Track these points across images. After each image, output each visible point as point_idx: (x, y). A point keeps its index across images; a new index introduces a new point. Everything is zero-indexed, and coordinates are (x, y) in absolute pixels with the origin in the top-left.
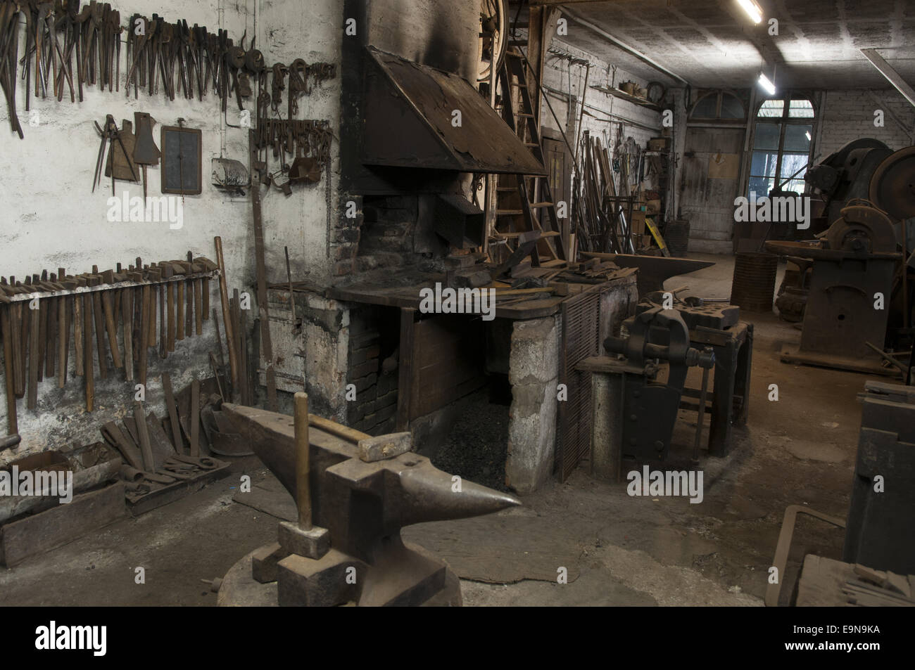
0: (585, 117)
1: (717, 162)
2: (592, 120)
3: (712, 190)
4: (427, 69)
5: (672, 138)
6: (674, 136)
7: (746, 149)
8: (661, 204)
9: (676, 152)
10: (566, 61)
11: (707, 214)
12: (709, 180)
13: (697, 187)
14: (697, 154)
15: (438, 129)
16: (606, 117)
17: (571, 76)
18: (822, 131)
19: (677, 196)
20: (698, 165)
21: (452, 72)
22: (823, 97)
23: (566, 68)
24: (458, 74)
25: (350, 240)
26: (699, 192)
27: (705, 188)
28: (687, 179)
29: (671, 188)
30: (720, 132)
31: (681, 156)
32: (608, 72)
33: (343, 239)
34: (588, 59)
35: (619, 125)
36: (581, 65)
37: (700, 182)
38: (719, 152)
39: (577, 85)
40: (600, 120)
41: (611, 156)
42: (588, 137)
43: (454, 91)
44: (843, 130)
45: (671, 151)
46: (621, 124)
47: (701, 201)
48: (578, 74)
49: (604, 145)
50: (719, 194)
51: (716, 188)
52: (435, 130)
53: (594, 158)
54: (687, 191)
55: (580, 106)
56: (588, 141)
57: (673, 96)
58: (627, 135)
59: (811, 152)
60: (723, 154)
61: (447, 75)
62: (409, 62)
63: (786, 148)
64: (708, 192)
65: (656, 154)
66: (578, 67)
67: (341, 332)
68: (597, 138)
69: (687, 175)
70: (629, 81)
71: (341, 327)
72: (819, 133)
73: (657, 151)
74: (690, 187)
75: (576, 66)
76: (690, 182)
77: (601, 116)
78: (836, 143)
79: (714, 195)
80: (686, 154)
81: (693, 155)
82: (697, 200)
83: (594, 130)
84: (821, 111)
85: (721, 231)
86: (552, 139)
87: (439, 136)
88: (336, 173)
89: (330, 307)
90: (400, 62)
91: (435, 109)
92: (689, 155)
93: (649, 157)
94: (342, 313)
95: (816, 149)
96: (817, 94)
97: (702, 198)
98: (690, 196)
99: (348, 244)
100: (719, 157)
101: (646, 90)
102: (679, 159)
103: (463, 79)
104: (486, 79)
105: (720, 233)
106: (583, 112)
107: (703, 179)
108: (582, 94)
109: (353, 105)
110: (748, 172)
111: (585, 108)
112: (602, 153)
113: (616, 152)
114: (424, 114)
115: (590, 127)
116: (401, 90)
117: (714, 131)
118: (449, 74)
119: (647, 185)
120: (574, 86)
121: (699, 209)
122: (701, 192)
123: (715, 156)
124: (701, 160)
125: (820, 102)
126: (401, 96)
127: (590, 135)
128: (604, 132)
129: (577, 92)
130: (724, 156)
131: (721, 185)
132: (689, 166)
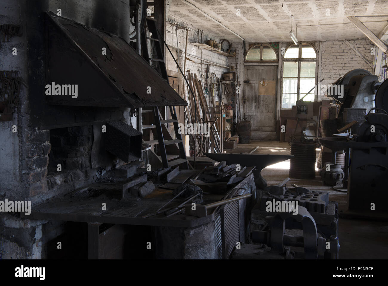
0: (187, 61)
1: (263, 85)
2: (191, 63)
3: (261, 102)
4: (95, 31)
5: (236, 72)
6: (237, 71)
7: (279, 77)
8: (233, 112)
9: (239, 80)
10: (175, 27)
11: (260, 117)
12: (259, 96)
13: (252, 101)
14: (251, 82)
15: (110, 76)
16: (199, 61)
17: (178, 36)
18: (321, 65)
19: (241, 107)
20: (252, 88)
21: (113, 33)
22: (321, 46)
23: (175, 32)
24: (117, 34)
25: (40, 166)
26: (254, 104)
27: (257, 101)
28: (246, 96)
29: (238, 102)
30: (263, 68)
31: (242, 82)
32: (198, 34)
33: (34, 166)
34: (187, 26)
35: (206, 65)
36: (183, 30)
37: (254, 98)
38: (264, 80)
39: (181, 42)
40: (196, 63)
41: (203, 85)
42: (189, 74)
43: (116, 47)
44: (333, 64)
45: (236, 80)
46: (207, 65)
47: (256, 109)
48: (182, 35)
49: (199, 78)
50: (266, 105)
51: (264, 101)
52: (108, 77)
53: (194, 87)
54: (247, 103)
55: (184, 55)
56: (190, 76)
57: (235, 47)
58: (211, 71)
59: (316, 78)
60: (266, 81)
61: (110, 35)
62: (82, 25)
63: (302, 76)
64: (259, 104)
65: (228, 82)
66: (181, 31)
67: (35, 246)
68: (195, 74)
69: (246, 94)
70: (211, 39)
71: (34, 241)
72: (320, 67)
73: (229, 81)
74: (248, 101)
75: (180, 31)
76: (248, 98)
77: (196, 60)
78: (330, 72)
79: (263, 105)
80: (245, 82)
81: (249, 82)
82: (253, 109)
83: (193, 69)
84: (320, 54)
85: (268, 127)
86: (171, 76)
87: (112, 81)
88: (26, 113)
89: (25, 225)
90: (75, 25)
91: (105, 60)
92: (247, 82)
93: (224, 84)
94: (35, 229)
95: (319, 76)
96: (317, 44)
97: (256, 107)
98: (249, 107)
99: (39, 170)
100: (264, 83)
101: (220, 45)
102: (241, 84)
103: (121, 38)
104: (133, 38)
105: (269, 128)
106: (186, 58)
107: (255, 96)
108: (185, 47)
109: (39, 58)
110: (281, 91)
111: (187, 57)
112: (198, 83)
113: (206, 82)
114: (98, 65)
115: (190, 68)
116: (79, 46)
117: (260, 68)
118: (112, 34)
119: (224, 101)
120: (179, 42)
121: (255, 113)
122: (255, 104)
123: (262, 82)
124: (253, 85)
125: (319, 49)
126: (78, 51)
127: (191, 72)
128: (198, 70)
129: (182, 47)
130: (267, 82)
131: (266, 99)
132: (248, 89)
